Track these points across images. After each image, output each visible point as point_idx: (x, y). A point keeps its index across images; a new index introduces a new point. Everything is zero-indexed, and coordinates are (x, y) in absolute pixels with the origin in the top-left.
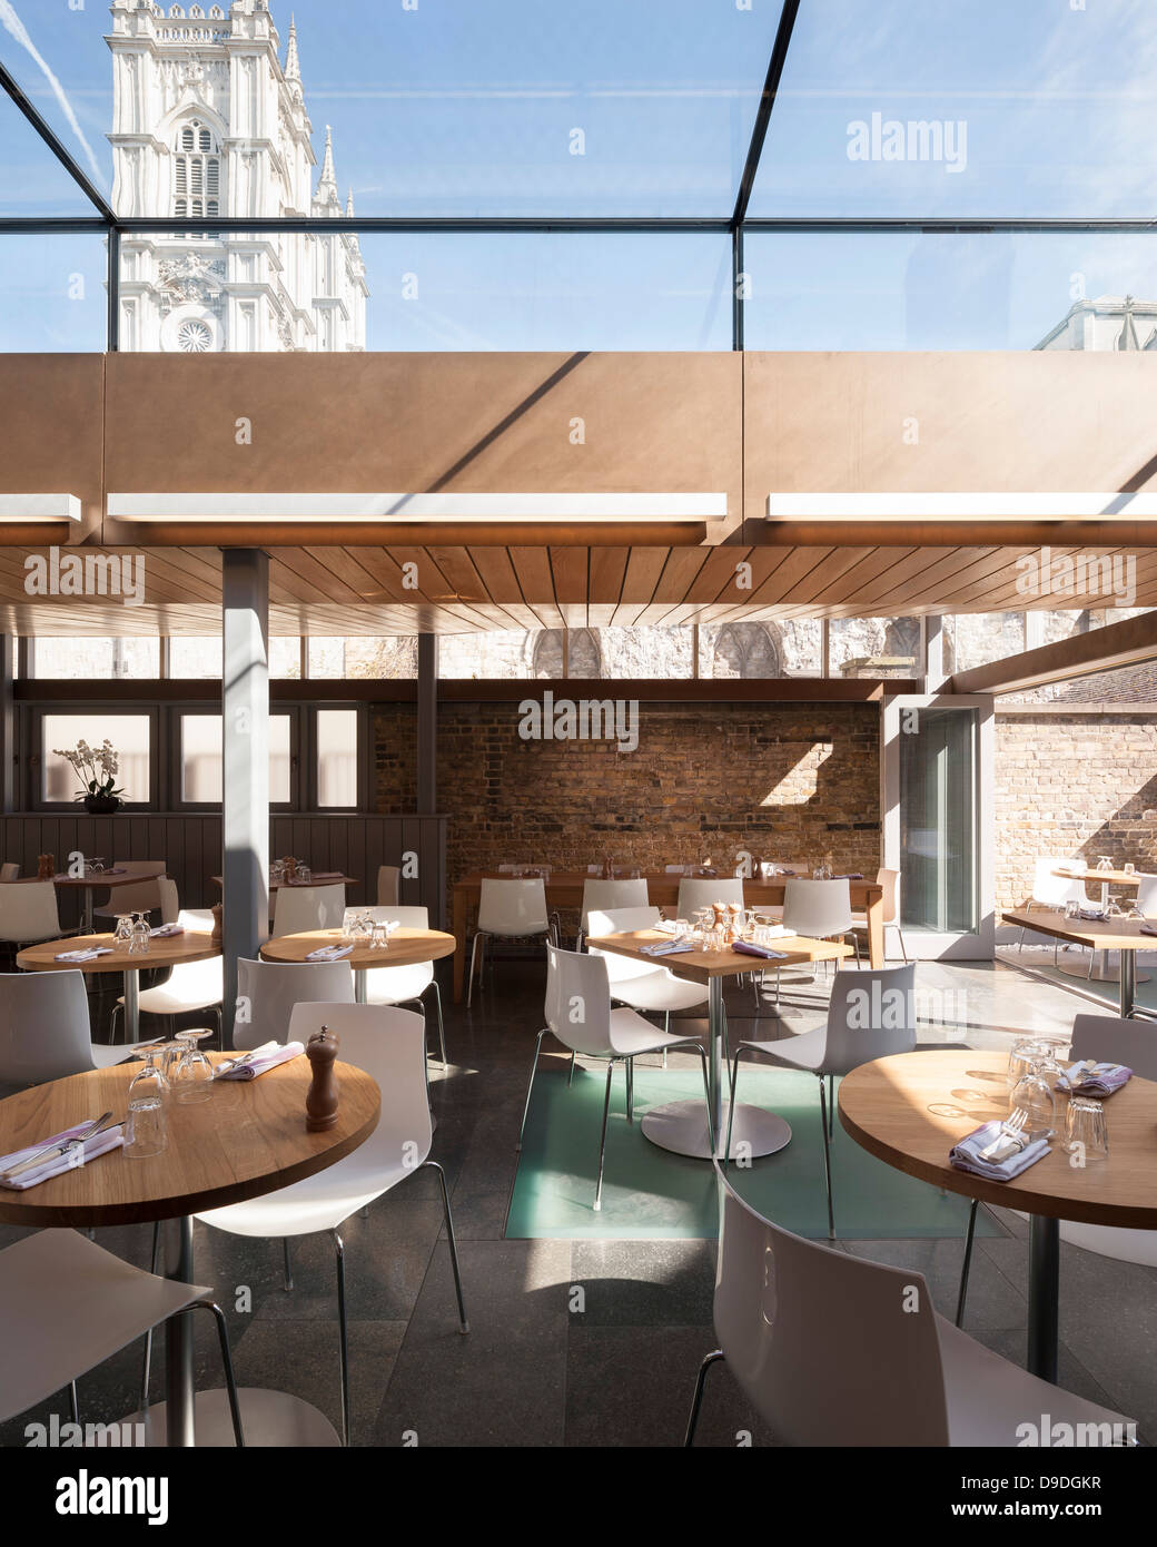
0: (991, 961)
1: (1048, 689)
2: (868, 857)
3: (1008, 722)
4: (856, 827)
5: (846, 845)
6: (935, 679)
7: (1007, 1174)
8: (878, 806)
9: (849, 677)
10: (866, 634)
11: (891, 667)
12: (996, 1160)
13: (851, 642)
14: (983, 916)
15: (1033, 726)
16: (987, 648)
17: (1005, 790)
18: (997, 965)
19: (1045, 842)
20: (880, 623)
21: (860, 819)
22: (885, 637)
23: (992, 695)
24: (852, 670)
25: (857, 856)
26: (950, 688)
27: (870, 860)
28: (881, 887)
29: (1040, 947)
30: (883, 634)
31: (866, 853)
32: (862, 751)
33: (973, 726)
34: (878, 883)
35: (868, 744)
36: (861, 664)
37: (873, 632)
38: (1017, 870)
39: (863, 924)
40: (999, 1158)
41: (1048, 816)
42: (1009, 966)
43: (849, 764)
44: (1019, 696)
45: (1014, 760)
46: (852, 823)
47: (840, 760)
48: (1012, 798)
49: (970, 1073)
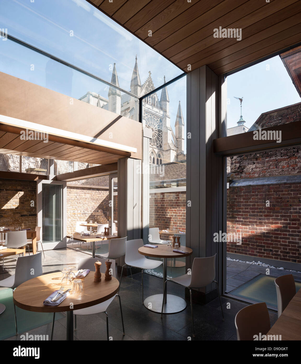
0: (65, 248)
1: (81, 181)
2: (33, 224)
3: (70, 188)
4: (30, 215)
5: (26, 220)
6: (52, 176)
7: (58, 303)
8: (36, 210)
9: (28, 173)
10: (35, 162)
11: (40, 172)
12: (56, 301)
13: (30, 163)
14: (64, 237)
15: (76, 189)
16: (67, 170)
17: (69, 205)
18: (67, 249)
19: (78, 218)
20: (39, 159)
21: (31, 213)
22: (40, 163)
23: (66, 182)
24: (29, 171)
25: (30, 223)
26: (55, 179)
27: (34, 224)
28: (36, 232)
29: (77, 243)
30: (40, 162)
31: (33, 223)
32: (31, 194)
33: (62, 189)
34: (35, 231)
35: (33, 192)
36: (32, 170)
37: (37, 162)
38: (72, 225)
39: (31, 242)
40: (56, 300)
41: (79, 212)
42: (70, 249)
43: (28, 198)
44: (74, 182)
45: (72, 198)
46: (29, 214)
47: (25, 196)
48: (71, 207)
49: (53, 279)
